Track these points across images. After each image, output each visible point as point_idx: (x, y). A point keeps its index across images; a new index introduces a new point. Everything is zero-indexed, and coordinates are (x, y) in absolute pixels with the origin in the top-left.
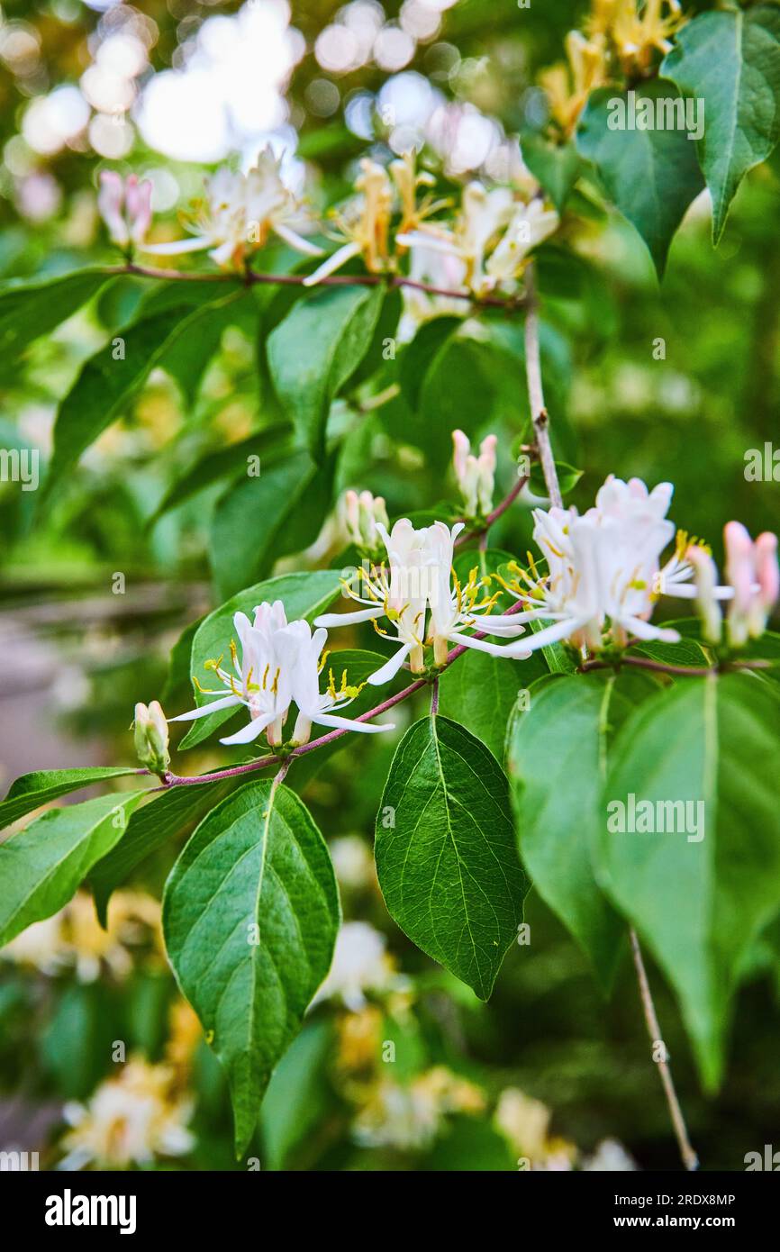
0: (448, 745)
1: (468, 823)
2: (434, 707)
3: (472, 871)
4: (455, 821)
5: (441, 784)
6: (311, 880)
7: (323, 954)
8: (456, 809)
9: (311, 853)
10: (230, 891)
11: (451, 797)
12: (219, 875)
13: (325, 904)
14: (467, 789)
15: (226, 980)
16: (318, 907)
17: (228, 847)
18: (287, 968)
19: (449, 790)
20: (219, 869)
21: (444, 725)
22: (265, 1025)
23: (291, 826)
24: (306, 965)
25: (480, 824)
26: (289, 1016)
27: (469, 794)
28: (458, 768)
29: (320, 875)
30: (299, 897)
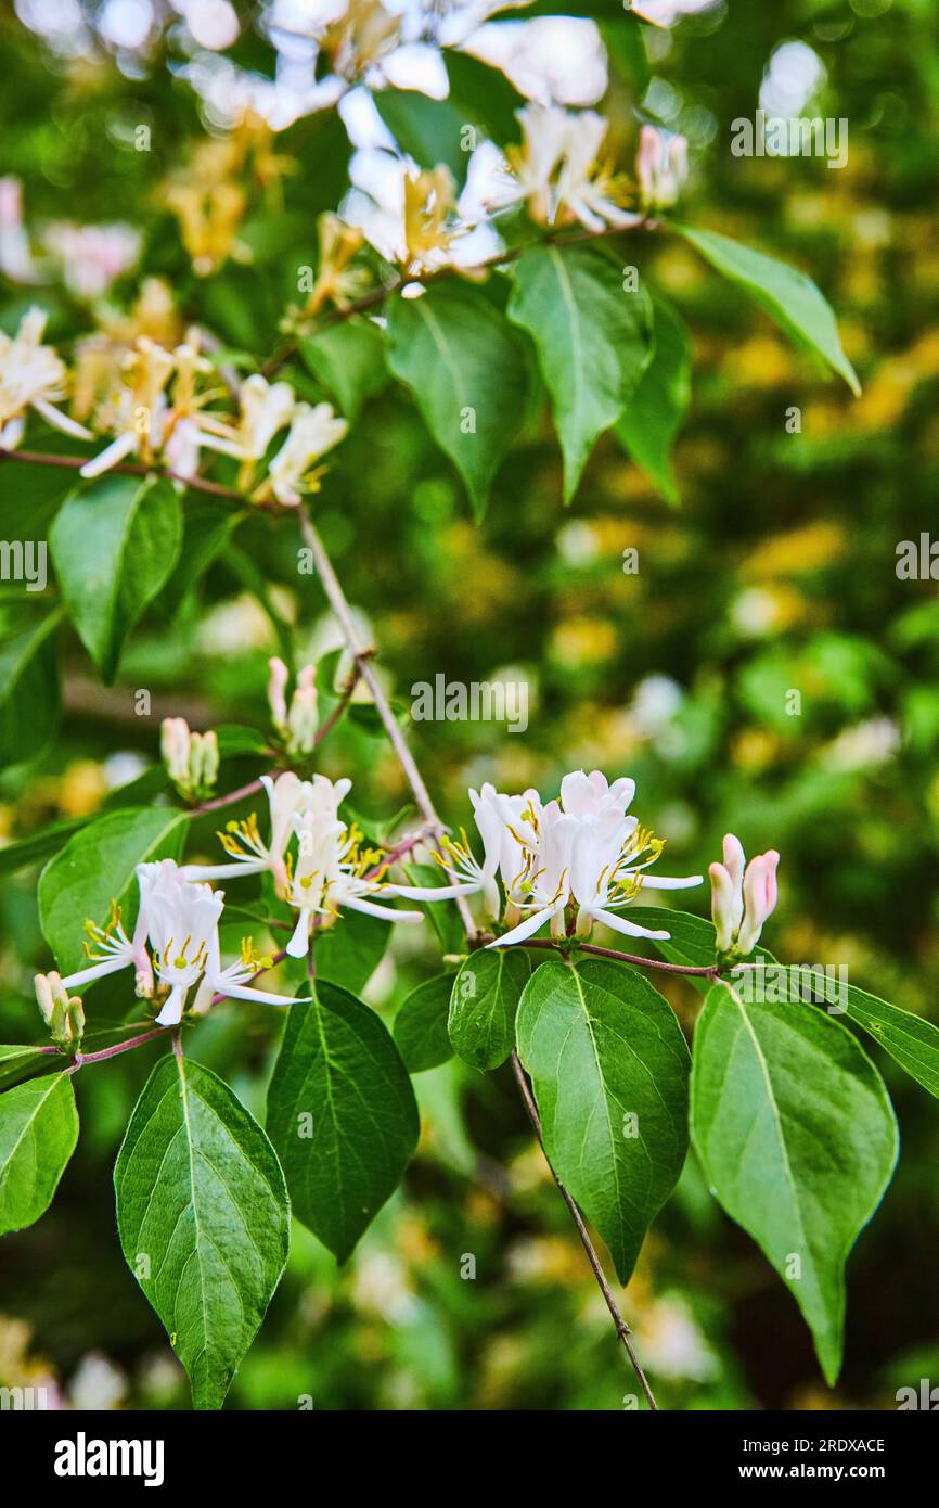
0: (330, 1009)
1: (350, 1090)
2: (311, 969)
3: (349, 1138)
4: (335, 1088)
5: (323, 1051)
6: (248, 1165)
7: (277, 1245)
8: (338, 1077)
9: (243, 1136)
10: (165, 1181)
11: (334, 1064)
12: (155, 1164)
13: (269, 1191)
14: (350, 1055)
15: (177, 1277)
16: (260, 1195)
17: (158, 1132)
18: (238, 1261)
19: (331, 1057)
20: (154, 1157)
21: (326, 990)
22: (223, 1323)
23: (215, 1107)
24: (259, 1257)
25: (364, 1091)
26: (247, 1312)
27: (353, 1061)
28: (341, 1034)
29: (261, 1160)
30: (238, 1184)
